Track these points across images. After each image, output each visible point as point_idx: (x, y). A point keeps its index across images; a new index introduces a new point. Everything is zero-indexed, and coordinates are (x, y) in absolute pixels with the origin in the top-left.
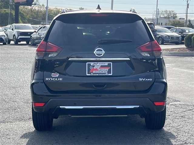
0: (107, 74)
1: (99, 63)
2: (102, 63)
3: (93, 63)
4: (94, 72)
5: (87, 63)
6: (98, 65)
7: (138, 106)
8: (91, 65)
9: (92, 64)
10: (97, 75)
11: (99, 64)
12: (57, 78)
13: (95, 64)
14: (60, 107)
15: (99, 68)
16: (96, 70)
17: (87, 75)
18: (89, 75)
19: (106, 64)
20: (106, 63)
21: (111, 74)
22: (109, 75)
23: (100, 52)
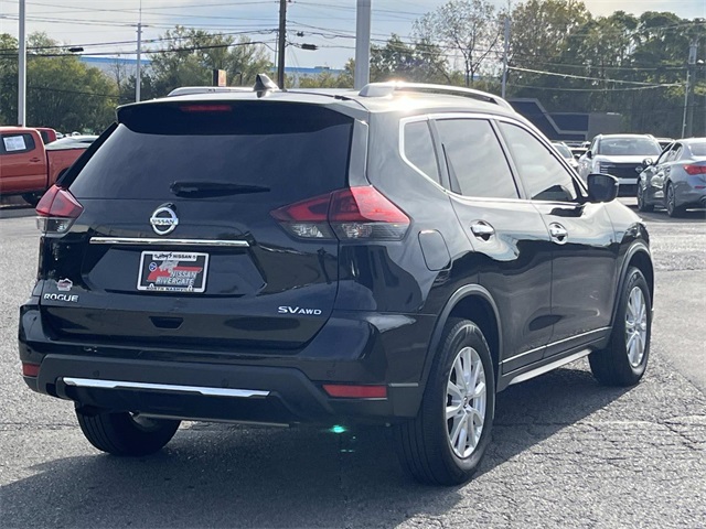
0: (189, 289)
1: (174, 253)
2: (181, 253)
3: (158, 253)
4: (158, 281)
5: (144, 253)
6: (172, 258)
7: (266, 393)
8: (154, 259)
9: (156, 254)
10: (165, 289)
11: (175, 257)
12: (68, 294)
13: (163, 256)
14: (65, 379)
15: (174, 269)
16: (166, 273)
17: (140, 288)
18: (144, 288)
19: (193, 256)
20: (192, 254)
21: (202, 290)
22: (197, 290)
23: (165, 219)
